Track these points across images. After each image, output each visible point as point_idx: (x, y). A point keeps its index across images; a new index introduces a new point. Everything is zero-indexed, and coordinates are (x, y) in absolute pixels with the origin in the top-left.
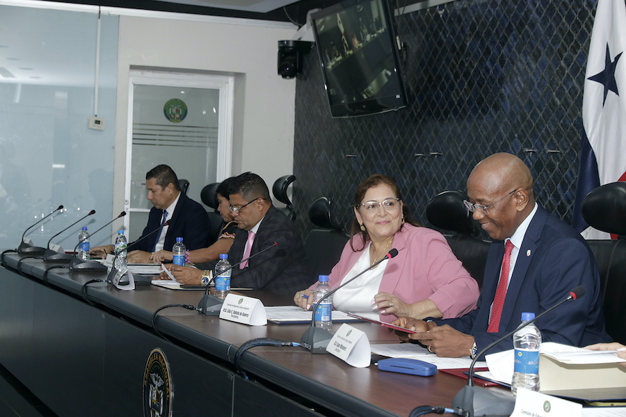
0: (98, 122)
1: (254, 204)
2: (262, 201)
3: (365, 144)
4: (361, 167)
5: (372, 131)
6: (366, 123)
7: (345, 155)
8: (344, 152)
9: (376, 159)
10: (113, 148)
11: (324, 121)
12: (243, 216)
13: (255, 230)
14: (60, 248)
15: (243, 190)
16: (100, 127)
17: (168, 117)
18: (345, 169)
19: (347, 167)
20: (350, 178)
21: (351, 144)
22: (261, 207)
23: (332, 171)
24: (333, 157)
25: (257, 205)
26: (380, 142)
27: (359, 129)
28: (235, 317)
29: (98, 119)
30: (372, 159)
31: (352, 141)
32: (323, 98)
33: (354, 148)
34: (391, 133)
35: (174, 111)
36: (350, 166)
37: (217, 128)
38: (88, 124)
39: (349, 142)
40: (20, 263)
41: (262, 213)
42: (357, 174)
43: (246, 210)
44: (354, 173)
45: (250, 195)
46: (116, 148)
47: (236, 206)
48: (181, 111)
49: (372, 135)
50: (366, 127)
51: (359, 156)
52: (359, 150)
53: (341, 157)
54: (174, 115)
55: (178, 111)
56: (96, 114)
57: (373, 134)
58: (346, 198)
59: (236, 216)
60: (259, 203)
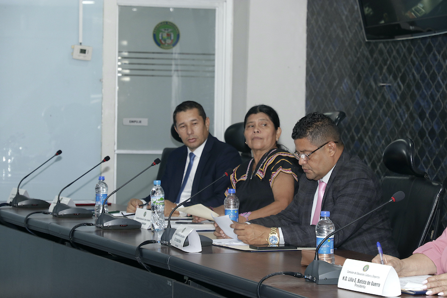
0: (83, 51)
1: (324, 149)
2: (333, 144)
3: (403, 70)
4: (398, 98)
5: (412, 55)
6: (405, 47)
7: (376, 83)
8: (376, 81)
9: (418, 87)
10: (101, 81)
11: (347, 44)
12: (313, 164)
13: (326, 179)
14: (70, 202)
15: (311, 133)
16: (87, 56)
17: (158, 43)
18: (376, 99)
19: (379, 98)
20: (384, 111)
21: (384, 71)
22: (333, 152)
23: (358, 102)
24: (359, 86)
25: (328, 150)
26: (424, 68)
27: (395, 53)
28: (361, 286)
29: (83, 48)
30: (413, 88)
31: (386, 67)
32: (344, 17)
33: (387, 75)
34: (439, 57)
35: (165, 36)
36: (383, 96)
37: (214, 55)
38: (73, 53)
39: (381, 69)
40: (27, 220)
41: (334, 160)
42: (393, 106)
43: (316, 157)
44: (389, 105)
45: (319, 140)
46: (104, 80)
47: (304, 152)
48: (172, 36)
49: (412, 60)
50: (405, 50)
51: (395, 84)
52: (395, 78)
53: (371, 86)
54: (165, 40)
55: (169, 35)
56: (81, 41)
57: (414, 59)
58: (379, 134)
59: (303, 164)
60: (330, 148)
